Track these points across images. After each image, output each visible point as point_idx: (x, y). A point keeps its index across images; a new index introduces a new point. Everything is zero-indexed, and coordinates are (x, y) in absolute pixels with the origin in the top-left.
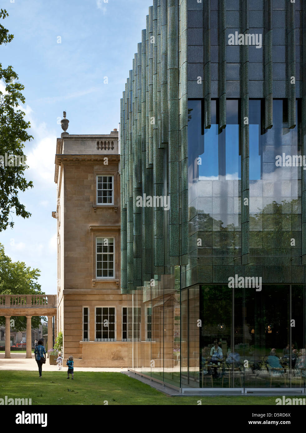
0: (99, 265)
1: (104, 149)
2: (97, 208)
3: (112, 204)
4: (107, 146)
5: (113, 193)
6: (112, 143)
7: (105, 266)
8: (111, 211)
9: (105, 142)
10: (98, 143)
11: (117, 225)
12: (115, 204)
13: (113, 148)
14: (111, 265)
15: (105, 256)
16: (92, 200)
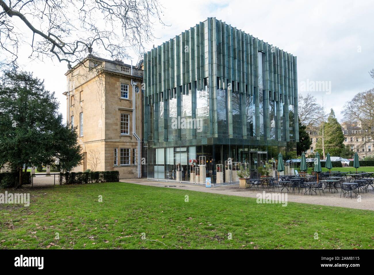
0: (122, 127)
1: (124, 71)
2: (121, 100)
3: (128, 98)
4: (126, 70)
5: (128, 94)
6: (128, 69)
7: (125, 128)
8: (128, 102)
9: (125, 68)
10: (121, 68)
11: (131, 109)
12: (129, 98)
13: (128, 72)
14: (127, 128)
15: (124, 123)
16: (119, 95)
